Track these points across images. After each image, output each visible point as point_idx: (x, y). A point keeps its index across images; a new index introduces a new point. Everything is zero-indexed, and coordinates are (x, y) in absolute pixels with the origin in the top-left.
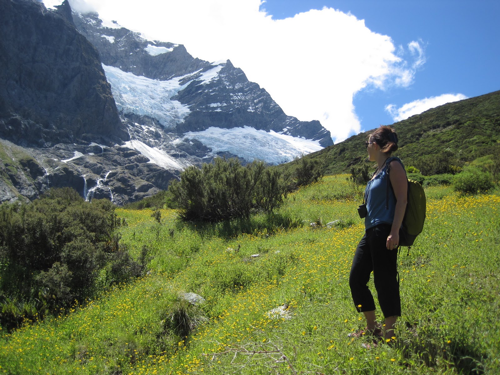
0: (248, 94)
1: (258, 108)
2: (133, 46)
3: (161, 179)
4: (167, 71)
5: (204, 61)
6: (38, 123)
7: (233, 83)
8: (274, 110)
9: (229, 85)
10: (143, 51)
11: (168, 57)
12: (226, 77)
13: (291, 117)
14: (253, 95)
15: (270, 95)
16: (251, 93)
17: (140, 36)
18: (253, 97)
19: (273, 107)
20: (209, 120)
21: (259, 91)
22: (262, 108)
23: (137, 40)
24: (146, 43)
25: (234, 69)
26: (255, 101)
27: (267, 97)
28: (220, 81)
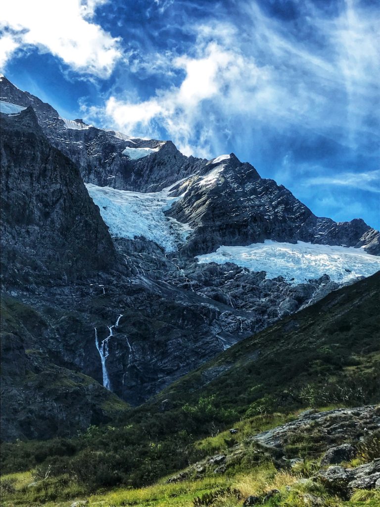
0: (262, 195)
1: (277, 212)
2: (107, 151)
3: (181, 319)
4: (155, 178)
5: (201, 159)
6: (25, 265)
7: (242, 183)
8: (299, 212)
9: (238, 187)
10: (121, 155)
11: (154, 160)
12: (232, 177)
13: (323, 219)
14: (269, 196)
15: (291, 193)
16: (266, 194)
17: (115, 136)
18: (269, 198)
19: (298, 208)
20: (219, 235)
21: (276, 190)
22: (283, 212)
23: (112, 142)
24: (124, 145)
25: (242, 164)
26: (273, 203)
27: (287, 197)
28: (226, 184)
